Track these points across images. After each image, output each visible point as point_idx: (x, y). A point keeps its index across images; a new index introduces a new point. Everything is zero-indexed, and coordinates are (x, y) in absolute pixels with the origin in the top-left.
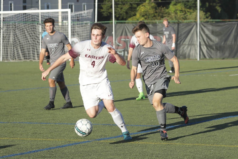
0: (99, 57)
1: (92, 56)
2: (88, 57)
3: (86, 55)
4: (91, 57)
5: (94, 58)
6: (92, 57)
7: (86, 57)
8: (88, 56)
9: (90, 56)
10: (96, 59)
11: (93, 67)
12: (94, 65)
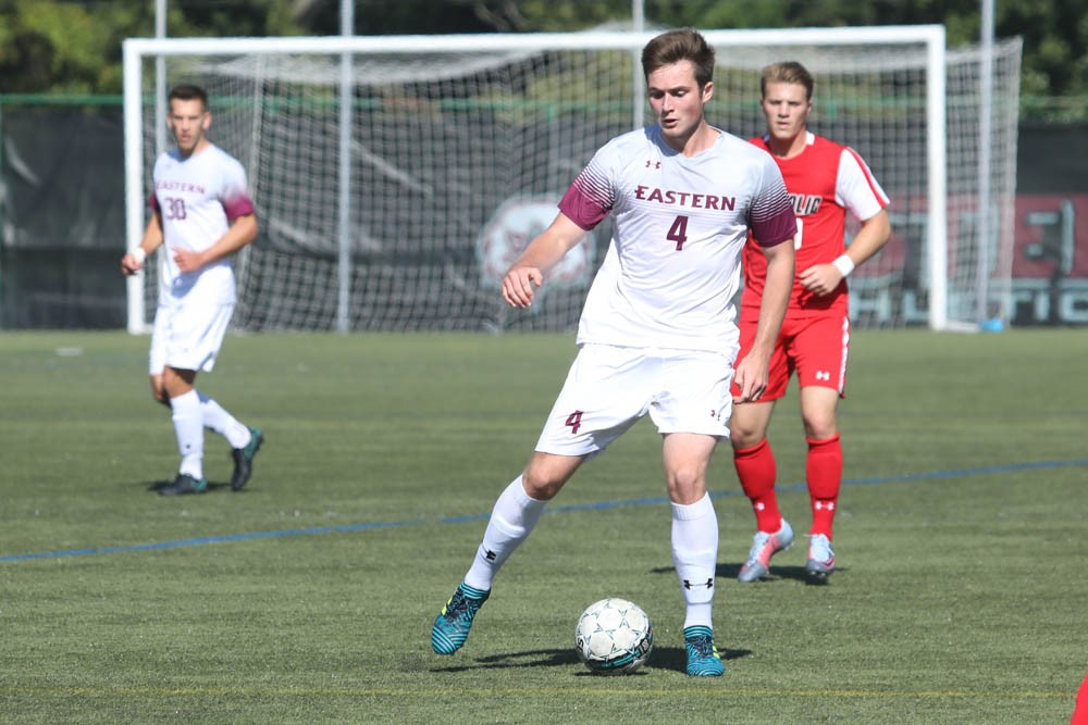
0: (709, 198)
1: (668, 194)
2: (650, 199)
3: (640, 188)
4: (665, 198)
5: (683, 203)
6: (670, 200)
7: (638, 197)
8: (647, 193)
9: (657, 191)
10: (694, 205)
11: (679, 248)
12: (681, 239)
